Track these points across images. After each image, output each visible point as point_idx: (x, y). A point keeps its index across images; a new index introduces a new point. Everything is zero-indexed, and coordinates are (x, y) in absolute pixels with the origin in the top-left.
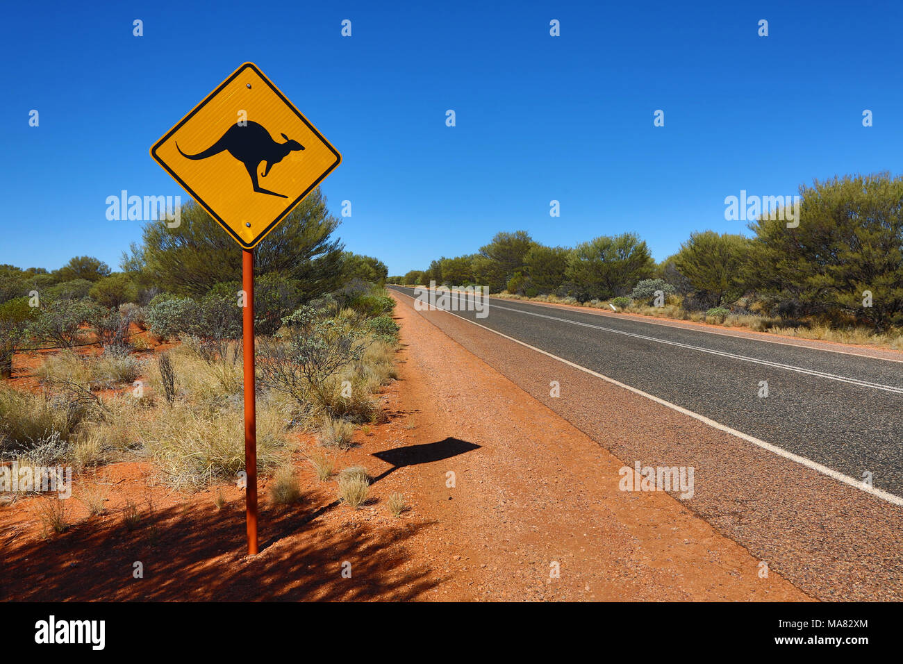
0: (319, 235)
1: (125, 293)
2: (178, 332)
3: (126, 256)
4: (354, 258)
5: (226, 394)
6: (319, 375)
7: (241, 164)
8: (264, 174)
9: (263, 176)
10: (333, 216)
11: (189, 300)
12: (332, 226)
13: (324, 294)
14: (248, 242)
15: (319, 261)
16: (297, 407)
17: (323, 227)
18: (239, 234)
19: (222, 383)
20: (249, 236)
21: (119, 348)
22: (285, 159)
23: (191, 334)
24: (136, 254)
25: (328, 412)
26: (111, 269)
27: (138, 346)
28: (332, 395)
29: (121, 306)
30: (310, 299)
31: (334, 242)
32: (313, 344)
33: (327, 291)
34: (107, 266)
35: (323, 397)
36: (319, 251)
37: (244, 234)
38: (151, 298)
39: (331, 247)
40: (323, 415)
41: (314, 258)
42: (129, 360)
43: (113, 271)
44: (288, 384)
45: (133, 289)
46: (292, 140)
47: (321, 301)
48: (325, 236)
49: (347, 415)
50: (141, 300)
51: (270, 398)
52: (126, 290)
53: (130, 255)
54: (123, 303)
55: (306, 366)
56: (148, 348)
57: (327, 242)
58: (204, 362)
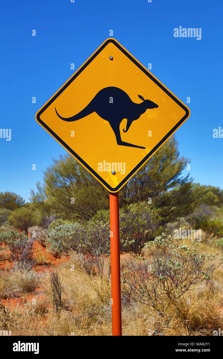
0: (174, 172)
1: (32, 219)
2: (68, 249)
3: (33, 192)
4: (201, 188)
5: (102, 305)
6: (176, 292)
7: (106, 123)
8: (125, 130)
9: (125, 132)
10: (184, 157)
11: (76, 225)
12: (184, 164)
13: (178, 218)
14: (114, 187)
15: (174, 192)
16: (159, 319)
17: (177, 166)
18: (107, 180)
19: (98, 296)
20: (114, 182)
21: (25, 264)
22: (142, 116)
23: (77, 251)
24: (40, 190)
25: (185, 324)
26: (24, 200)
27: (39, 261)
28: (188, 310)
29: (29, 229)
30: (167, 222)
31: (185, 177)
32: (171, 266)
33: (181, 216)
34: (22, 199)
35: (180, 311)
36: (173, 184)
37: (110, 180)
38: (51, 222)
39: (183, 181)
40: (181, 327)
41: (169, 190)
42: (31, 274)
43: (26, 202)
44: (151, 298)
45: (38, 215)
46: (147, 100)
47: (176, 223)
48: (178, 173)
49: (202, 328)
50: (44, 224)
51: (137, 309)
52: (33, 216)
53: (36, 191)
54: (31, 226)
55: (165, 284)
56: (47, 262)
57: (179, 177)
58: (86, 276)
